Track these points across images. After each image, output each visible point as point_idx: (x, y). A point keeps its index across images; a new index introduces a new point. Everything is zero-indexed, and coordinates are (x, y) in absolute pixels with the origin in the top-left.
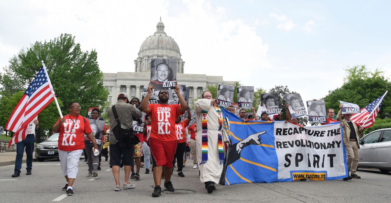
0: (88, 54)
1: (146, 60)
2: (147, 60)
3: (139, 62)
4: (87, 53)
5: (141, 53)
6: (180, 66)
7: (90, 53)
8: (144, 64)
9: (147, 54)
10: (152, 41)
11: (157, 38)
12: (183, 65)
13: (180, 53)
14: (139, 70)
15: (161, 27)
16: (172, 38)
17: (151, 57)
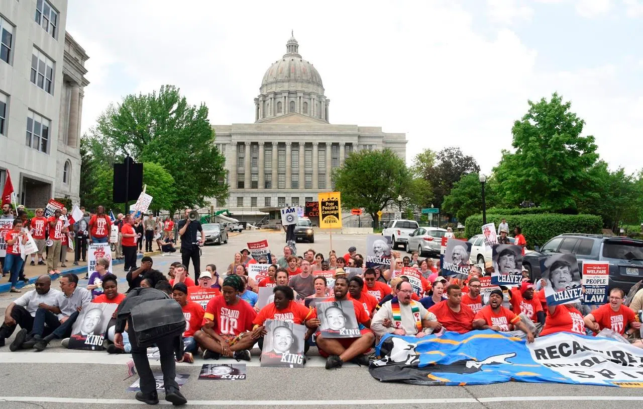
0: (196, 110)
1: (271, 98)
2: (273, 99)
3: (262, 102)
4: (194, 108)
5: (265, 89)
6: (323, 107)
7: (198, 108)
8: (270, 104)
9: (274, 90)
10: (280, 68)
11: (288, 65)
12: (326, 105)
13: (322, 86)
14: (262, 113)
15: (293, 46)
16: (311, 63)
17: (279, 94)
